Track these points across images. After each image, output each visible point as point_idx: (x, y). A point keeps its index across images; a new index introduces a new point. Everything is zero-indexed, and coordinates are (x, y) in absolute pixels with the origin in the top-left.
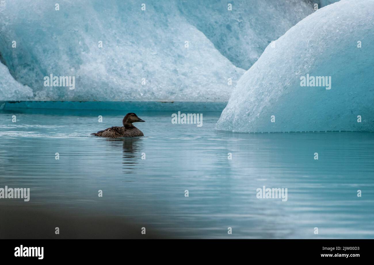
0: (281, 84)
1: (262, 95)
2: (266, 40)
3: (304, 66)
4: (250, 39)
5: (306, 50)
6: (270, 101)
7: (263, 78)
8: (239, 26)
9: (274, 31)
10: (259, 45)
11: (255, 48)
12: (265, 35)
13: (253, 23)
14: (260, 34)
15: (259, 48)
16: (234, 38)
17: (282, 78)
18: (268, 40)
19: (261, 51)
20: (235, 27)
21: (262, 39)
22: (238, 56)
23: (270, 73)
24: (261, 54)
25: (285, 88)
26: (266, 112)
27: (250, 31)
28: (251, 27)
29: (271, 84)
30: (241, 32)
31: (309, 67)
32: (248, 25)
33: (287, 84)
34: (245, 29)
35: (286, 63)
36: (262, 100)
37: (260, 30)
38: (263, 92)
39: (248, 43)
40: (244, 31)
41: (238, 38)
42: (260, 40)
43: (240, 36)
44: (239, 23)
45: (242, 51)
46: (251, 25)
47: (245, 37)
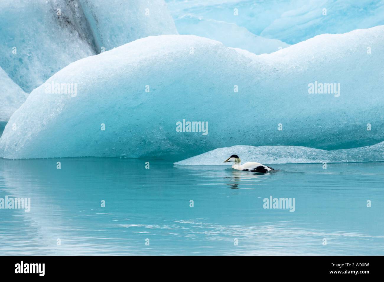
0: (40, 122)
1: (26, 130)
2: (50, 70)
3: (57, 109)
4: (37, 69)
5: (59, 96)
6: (31, 136)
7: (27, 117)
8: (29, 59)
9: (56, 63)
10: (44, 74)
11: (41, 76)
12: (49, 66)
13: (39, 57)
14: (45, 65)
15: (45, 76)
16: (25, 69)
17: (41, 117)
18: (51, 70)
19: (46, 78)
20: (25, 60)
21: (46, 70)
22: (27, 83)
23: (32, 114)
24: (46, 81)
25: (43, 126)
26: (29, 144)
27: (37, 63)
28: (38, 60)
29: (33, 122)
30: (30, 64)
31: (61, 110)
32: (35, 58)
33: (44, 123)
34: (34, 62)
35: (44, 106)
36: (26, 134)
37: (45, 62)
38: (27, 128)
39: (35, 73)
40: (32, 63)
41: (28, 69)
42: (45, 70)
43: (29, 67)
44: (29, 57)
45: (31, 79)
46: (38, 58)
47: (33, 67)
